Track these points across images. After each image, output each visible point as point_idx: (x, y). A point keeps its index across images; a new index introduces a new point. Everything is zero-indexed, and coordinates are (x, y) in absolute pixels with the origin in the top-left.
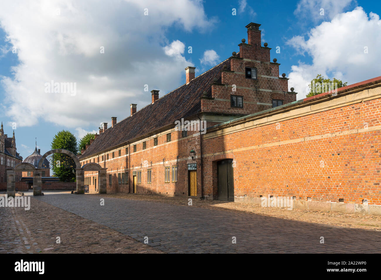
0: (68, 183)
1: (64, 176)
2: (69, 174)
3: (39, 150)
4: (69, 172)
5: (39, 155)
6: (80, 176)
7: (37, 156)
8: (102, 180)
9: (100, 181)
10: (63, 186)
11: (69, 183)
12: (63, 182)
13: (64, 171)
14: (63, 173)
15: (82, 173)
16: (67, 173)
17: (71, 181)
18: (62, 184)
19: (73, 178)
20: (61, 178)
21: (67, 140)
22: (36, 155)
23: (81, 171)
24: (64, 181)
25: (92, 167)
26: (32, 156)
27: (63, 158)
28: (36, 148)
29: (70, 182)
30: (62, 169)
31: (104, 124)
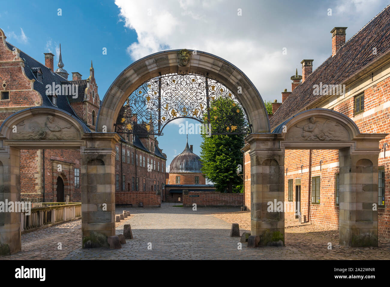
0: (228, 194)
1: (223, 182)
2: (230, 179)
3: (192, 146)
4: (231, 174)
5: (191, 154)
6: (267, 170)
7: (189, 156)
8: (360, 188)
9: (352, 192)
10: (219, 201)
11: (231, 194)
12: (219, 192)
13: (222, 172)
14: (221, 175)
15: (274, 155)
16: (226, 176)
17: (235, 191)
18: (218, 196)
19: (237, 186)
20: (217, 186)
21: (226, 114)
22: (187, 154)
23: (270, 145)
24: (222, 191)
25: (317, 131)
26: (182, 155)
27: (220, 148)
28: (187, 143)
29: (232, 192)
30: (218, 169)
31: (306, 64)
